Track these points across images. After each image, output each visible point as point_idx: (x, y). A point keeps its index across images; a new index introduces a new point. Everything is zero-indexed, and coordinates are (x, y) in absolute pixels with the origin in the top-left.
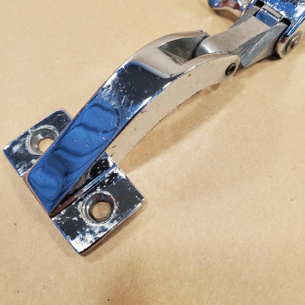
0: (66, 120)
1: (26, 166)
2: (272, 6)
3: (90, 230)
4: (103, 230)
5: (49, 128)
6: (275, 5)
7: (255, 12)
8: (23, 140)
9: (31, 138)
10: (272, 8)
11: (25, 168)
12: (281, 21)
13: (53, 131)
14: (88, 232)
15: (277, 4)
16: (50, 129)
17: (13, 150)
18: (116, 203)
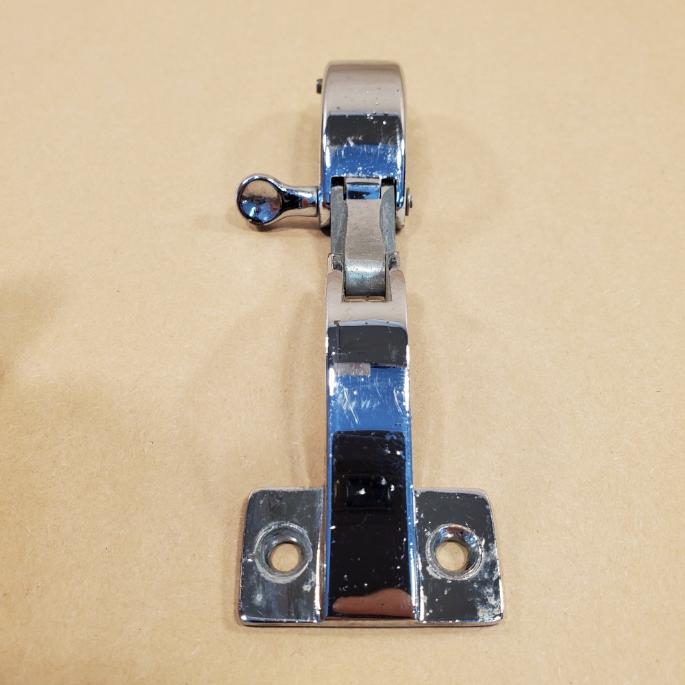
0: (278, 498)
1: (305, 603)
2: (355, 175)
3: (478, 583)
4: (491, 566)
5: (269, 531)
6: (359, 172)
7: (342, 194)
8: (253, 579)
9: (262, 566)
10: (359, 177)
11: (307, 607)
12: (382, 185)
13: (280, 529)
14: (479, 588)
15: (361, 168)
16: (271, 530)
17: (259, 605)
18: (466, 526)
